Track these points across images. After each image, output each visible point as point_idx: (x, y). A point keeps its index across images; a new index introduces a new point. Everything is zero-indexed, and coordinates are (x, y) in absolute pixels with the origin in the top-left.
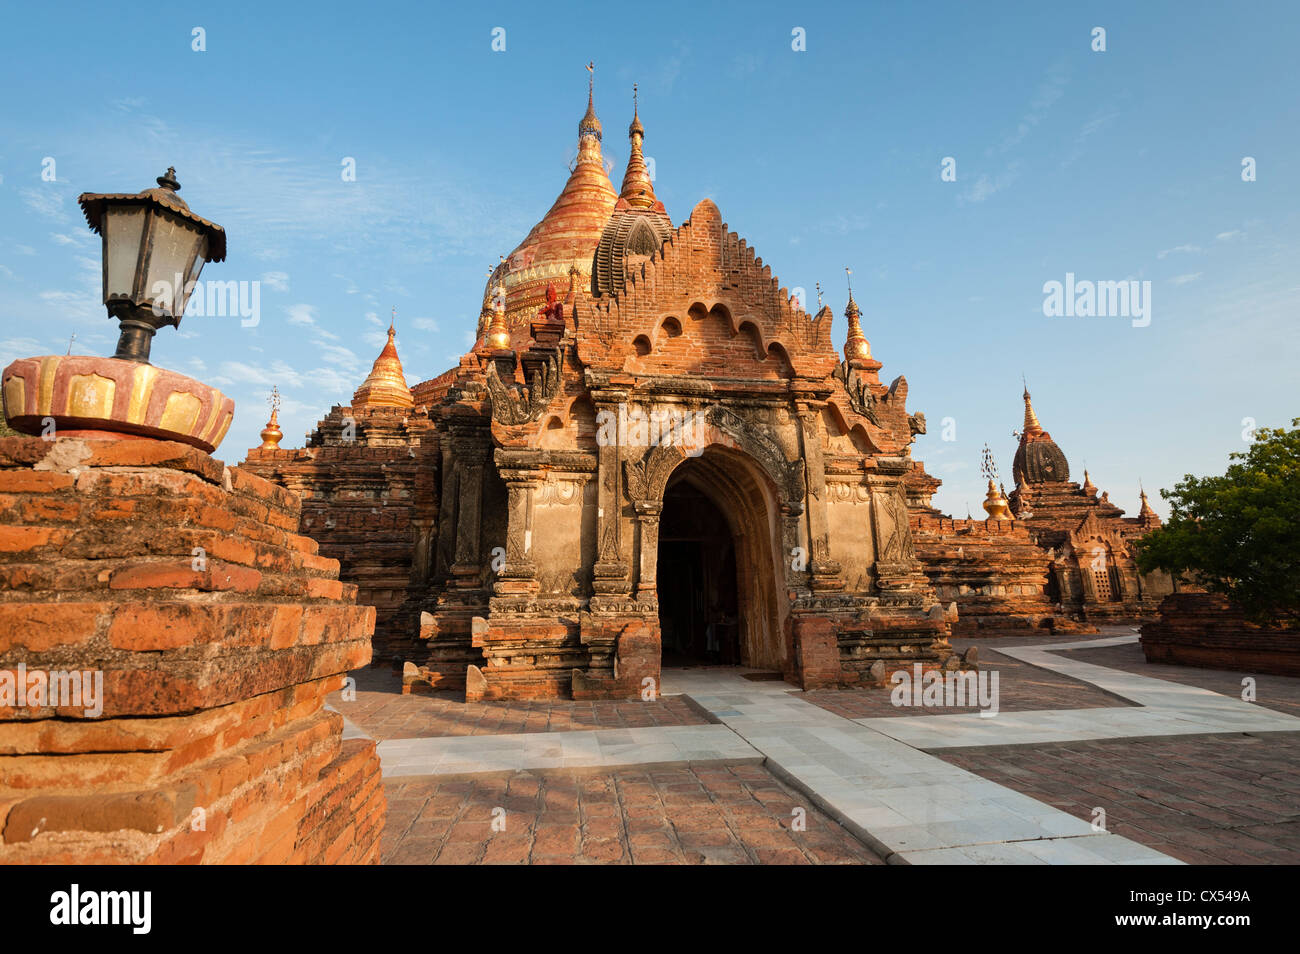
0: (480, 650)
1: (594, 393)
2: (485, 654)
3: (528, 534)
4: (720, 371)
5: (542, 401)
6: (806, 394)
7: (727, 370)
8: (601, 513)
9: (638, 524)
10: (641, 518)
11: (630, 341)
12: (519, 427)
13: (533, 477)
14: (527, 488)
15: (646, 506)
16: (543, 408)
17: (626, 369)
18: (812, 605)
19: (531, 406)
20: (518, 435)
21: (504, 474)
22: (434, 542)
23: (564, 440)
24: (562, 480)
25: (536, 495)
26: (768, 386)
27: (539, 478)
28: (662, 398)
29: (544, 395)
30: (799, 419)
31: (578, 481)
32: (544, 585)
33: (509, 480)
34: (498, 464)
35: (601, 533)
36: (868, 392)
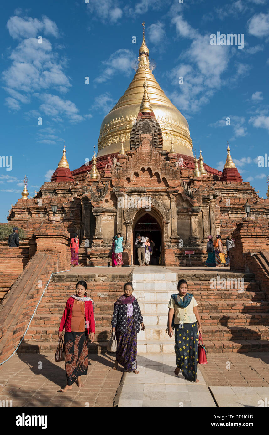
0: (90, 255)
1: (116, 193)
2: (91, 256)
3: (101, 229)
4: (150, 185)
5: (103, 195)
6: (171, 192)
7: (151, 185)
8: (118, 223)
9: (127, 226)
10: (127, 224)
11: (125, 179)
12: (98, 202)
13: (101, 215)
14: (100, 217)
15: (128, 221)
16: (104, 197)
17: (124, 186)
18: (170, 246)
19: (101, 197)
20: (98, 204)
21: (94, 214)
22: (80, 231)
23: (110, 205)
24: (108, 215)
25: (102, 219)
26: (161, 189)
27: (103, 215)
28: (133, 194)
29: (104, 194)
30: (170, 198)
31: (113, 215)
32: (104, 241)
33: (96, 216)
34: (93, 212)
35: (118, 228)
36: (190, 190)
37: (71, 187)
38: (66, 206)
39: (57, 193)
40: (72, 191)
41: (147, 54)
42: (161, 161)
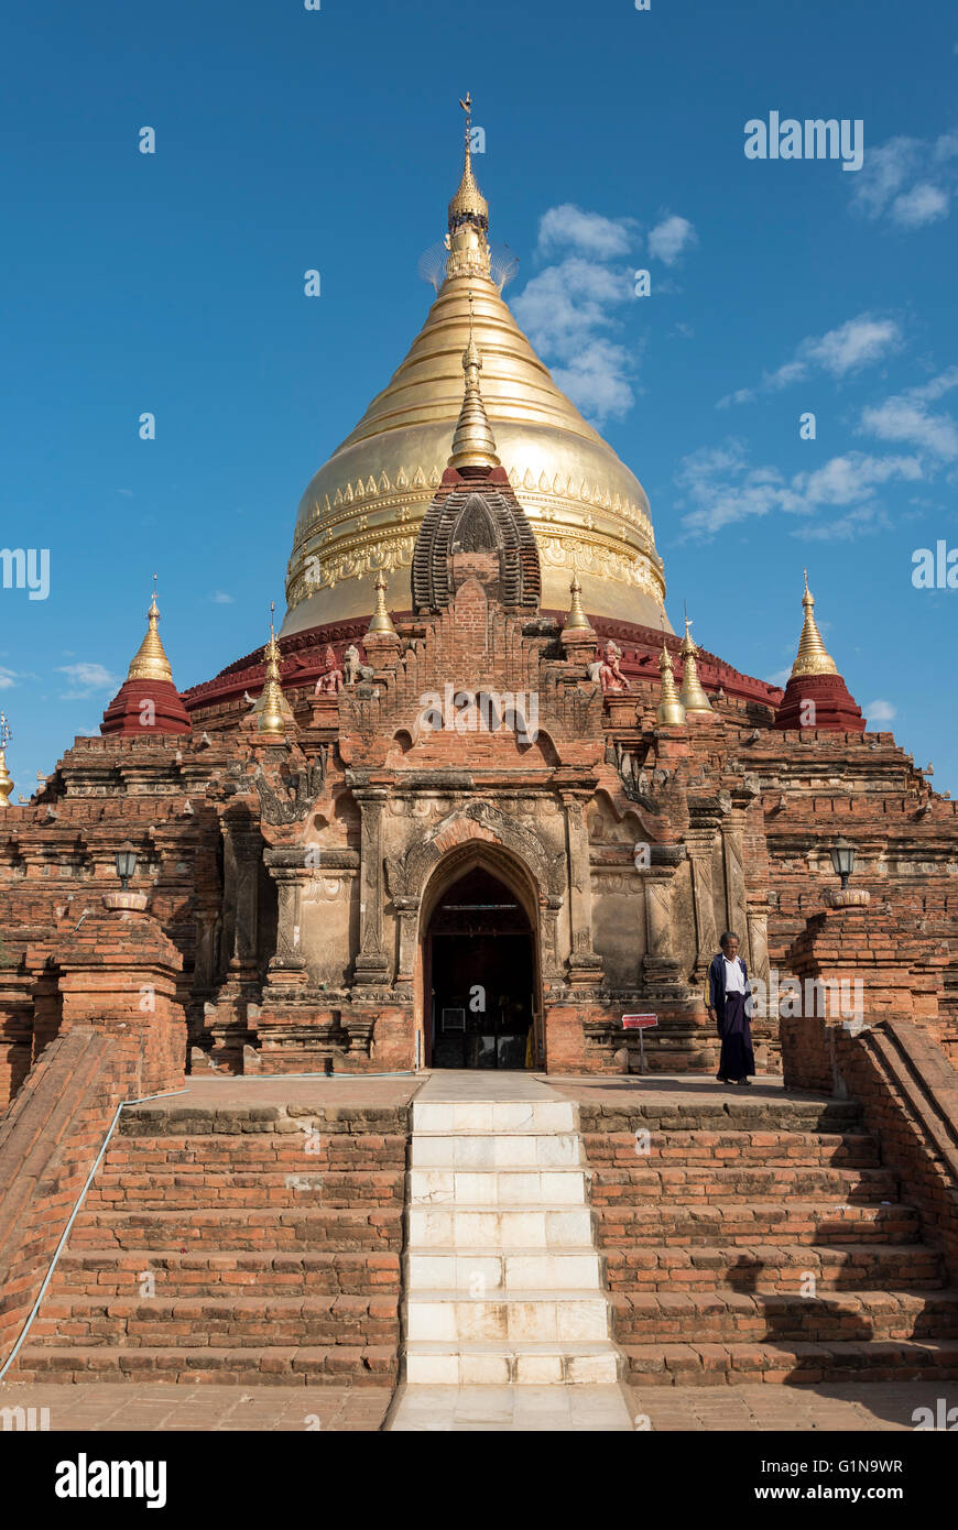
0: (255, 1033)
1: (355, 791)
2: (260, 1036)
3: (297, 929)
4: (486, 760)
5: (308, 801)
6: (569, 785)
7: (492, 760)
8: (363, 908)
9: (398, 918)
10: (400, 913)
11: (391, 737)
12: (286, 827)
13: (300, 876)
14: (295, 885)
15: (404, 901)
16: (309, 807)
17: (388, 765)
18: (565, 997)
19: (298, 806)
20: (286, 834)
21: (273, 873)
22: (219, 936)
23: (334, 838)
24: (327, 877)
25: (304, 892)
26: (530, 776)
27: (306, 876)
28: (423, 793)
29: (310, 794)
30: (565, 809)
31: (345, 878)
32: (312, 976)
33: (279, 879)
34: (267, 864)
35: (363, 927)
36: (643, 777)
37: (179, 757)
38: (160, 833)
39: (126, 781)
40: (183, 771)
41: (481, 223)
42: (529, 667)
